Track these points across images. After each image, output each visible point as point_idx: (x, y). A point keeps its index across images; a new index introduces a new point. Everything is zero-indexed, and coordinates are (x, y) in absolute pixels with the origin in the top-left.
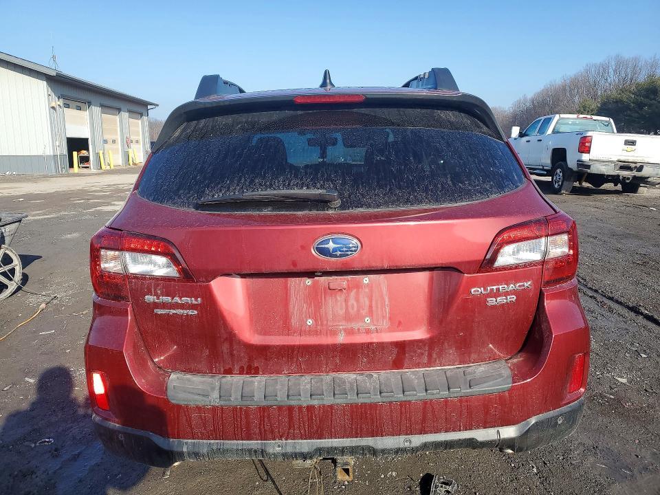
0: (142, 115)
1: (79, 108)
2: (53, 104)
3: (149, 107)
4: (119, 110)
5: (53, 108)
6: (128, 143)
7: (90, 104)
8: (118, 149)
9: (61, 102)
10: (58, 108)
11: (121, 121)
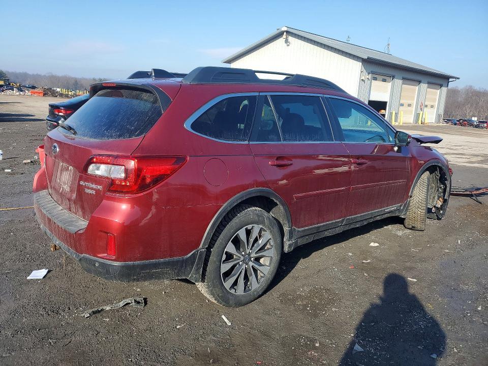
0: (441, 86)
1: (384, 80)
2: (363, 78)
3: (450, 80)
4: (420, 82)
5: (362, 80)
6: (423, 106)
7: (393, 77)
8: (412, 111)
9: (370, 76)
10: (366, 81)
11: (419, 90)
